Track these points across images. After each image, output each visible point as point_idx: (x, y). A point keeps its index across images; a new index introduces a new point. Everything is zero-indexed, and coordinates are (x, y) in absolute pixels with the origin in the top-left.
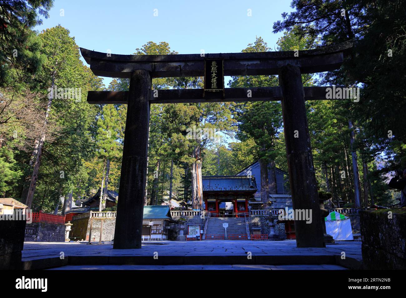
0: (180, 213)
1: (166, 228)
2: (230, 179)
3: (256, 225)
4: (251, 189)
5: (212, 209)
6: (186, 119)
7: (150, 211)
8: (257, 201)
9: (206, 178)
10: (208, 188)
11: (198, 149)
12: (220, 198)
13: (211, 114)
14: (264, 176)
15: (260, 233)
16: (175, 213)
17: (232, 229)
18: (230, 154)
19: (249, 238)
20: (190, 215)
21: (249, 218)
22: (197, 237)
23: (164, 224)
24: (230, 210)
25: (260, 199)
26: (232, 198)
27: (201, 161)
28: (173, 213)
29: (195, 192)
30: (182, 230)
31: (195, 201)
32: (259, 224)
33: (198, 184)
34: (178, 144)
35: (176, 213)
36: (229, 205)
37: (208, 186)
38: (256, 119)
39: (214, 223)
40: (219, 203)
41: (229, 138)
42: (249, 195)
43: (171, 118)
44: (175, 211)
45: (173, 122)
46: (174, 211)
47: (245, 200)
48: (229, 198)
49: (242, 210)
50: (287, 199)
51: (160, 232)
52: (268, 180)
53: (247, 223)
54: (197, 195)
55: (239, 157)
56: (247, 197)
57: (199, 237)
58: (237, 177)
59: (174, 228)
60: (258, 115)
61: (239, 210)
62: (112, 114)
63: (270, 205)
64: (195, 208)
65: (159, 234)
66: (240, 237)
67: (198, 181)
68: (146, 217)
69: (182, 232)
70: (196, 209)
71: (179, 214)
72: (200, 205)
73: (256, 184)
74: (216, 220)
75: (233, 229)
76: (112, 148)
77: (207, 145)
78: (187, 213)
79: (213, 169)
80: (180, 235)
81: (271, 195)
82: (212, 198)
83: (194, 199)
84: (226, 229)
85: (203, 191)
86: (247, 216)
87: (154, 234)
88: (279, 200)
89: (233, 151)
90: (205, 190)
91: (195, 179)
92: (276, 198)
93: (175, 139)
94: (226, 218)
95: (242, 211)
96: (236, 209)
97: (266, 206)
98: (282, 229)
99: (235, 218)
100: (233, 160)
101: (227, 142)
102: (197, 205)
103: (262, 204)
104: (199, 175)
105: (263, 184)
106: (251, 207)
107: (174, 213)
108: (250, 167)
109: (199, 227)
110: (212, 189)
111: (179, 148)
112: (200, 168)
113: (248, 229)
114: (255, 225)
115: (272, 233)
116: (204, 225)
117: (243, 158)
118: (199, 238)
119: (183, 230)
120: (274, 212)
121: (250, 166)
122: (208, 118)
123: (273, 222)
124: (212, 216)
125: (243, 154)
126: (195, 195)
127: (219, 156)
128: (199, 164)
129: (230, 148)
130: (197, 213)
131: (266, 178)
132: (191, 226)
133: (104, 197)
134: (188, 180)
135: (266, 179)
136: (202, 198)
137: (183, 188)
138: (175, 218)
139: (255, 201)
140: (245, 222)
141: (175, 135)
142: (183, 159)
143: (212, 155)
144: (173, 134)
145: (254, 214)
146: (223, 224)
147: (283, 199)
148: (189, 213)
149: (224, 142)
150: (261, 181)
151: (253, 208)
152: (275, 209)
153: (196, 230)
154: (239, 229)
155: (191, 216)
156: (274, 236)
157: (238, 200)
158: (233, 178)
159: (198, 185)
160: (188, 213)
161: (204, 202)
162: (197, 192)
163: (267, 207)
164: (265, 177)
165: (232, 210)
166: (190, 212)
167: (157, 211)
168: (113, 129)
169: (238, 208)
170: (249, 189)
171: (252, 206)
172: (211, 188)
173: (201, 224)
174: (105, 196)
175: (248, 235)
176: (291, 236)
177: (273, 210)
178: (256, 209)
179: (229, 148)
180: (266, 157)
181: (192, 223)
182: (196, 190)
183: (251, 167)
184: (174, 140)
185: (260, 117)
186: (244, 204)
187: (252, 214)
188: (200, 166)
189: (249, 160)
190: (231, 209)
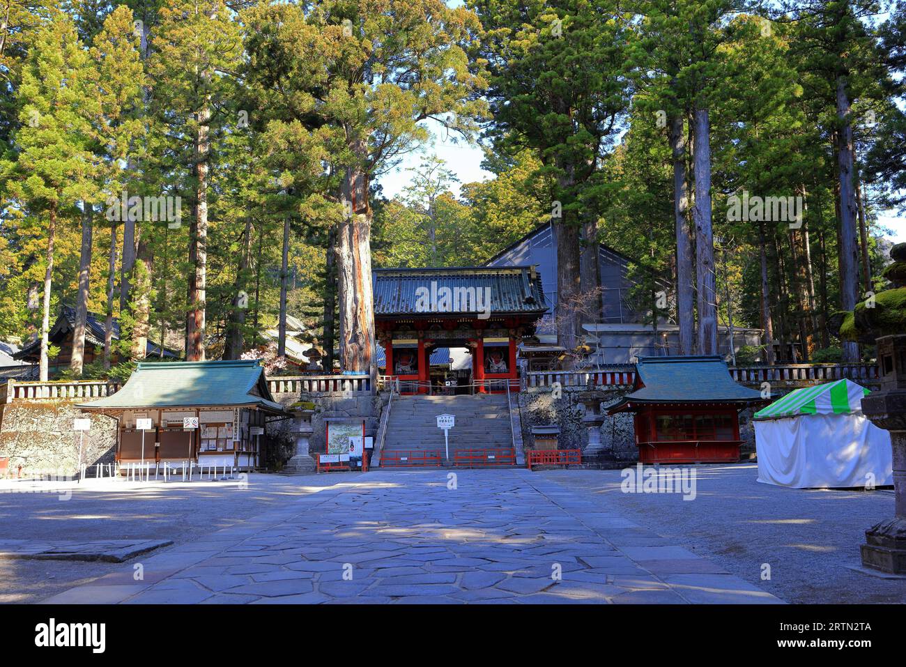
0: (302, 382)
1: (252, 433)
2: (463, 277)
3: (541, 420)
4: (526, 308)
5: (407, 369)
6: (314, 72)
7: (198, 381)
8: (544, 344)
9: (390, 275)
10: (393, 306)
11: (357, 179)
12: (433, 336)
13: (401, 65)
14: (569, 266)
15: (555, 445)
16: (286, 383)
17: (466, 433)
18: (466, 213)
19: (520, 461)
20: (335, 389)
21: (521, 397)
22: (354, 460)
23: (241, 421)
24: (462, 370)
25: (554, 339)
26: (468, 336)
27: (368, 217)
28: (278, 383)
29: (349, 315)
30: (304, 440)
31: (348, 346)
32: (553, 414)
33: (360, 291)
34: (289, 158)
35: (290, 384)
36: (459, 357)
37: (394, 298)
38: (547, 81)
39: (411, 413)
40: (429, 351)
41: (459, 139)
42: (521, 325)
43: (263, 67)
44: (286, 378)
45: (272, 84)
46: (281, 378)
47: (507, 340)
48: (458, 335)
49: (498, 371)
50: (634, 338)
51: (230, 446)
52: (579, 279)
53: (514, 412)
54: (356, 325)
55: (491, 220)
56: (513, 333)
57: (360, 459)
58: (486, 273)
59: (283, 432)
60: (554, 67)
61: (489, 372)
62: (69, 60)
63: (586, 355)
64: (350, 368)
65: (226, 452)
66: (493, 457)
67: (357, 281)
68: (182, 399)
69: (304, 445)
70: (353, 370)
71: (298, 387)
72: (366, 359)
73: (541, 291)
74: (416, 401)
75: (471, 433)
76: (71, 173)
77: (387, 161)
78: (323, 383)
79: (417, 257)
80: (299, 456)
81: (586, 327)
82: (405, 336)
83: (345, 338)
84: (446, 435)
85: (376, 315)
86: (516, 390)
87: (209, 452)
88: (609, 341)
89: (474, 206)
90: (383, 310)
91: (349, 274)
92: (601, 334)
93: (278, 141)
94: (450, 397)
95: (499, 374)
96: (482, 370)
97: (573, 358)
98: (624, 431)
99: (477, 397)
100: (474, 230)
101: (457, 178)
102: (355, 357)
103: (563, 354)
104: (363, 262)
105: (563, 292)
106: (526, 363)
107: (282, 384)
108: (522, 244)
109: (360, 430)
110: (407, 306)
111: (293, 168)
112: (364, 238)
113: (516, 430)
114: (540, 418)
115: (594, 444)
116: (379, 421)
117: (503, 223)
118: (359, 464)
119: (308, 437)
120: (600, 377)
121: (523, 240)
122: (392, 76)
123: (597, 409)
124: (405, 391)
125: (503, 210)
126: (350, 324)
127: (435, 218)
128: (361, 228)
129: (465, 199)
130: (356, 382)
131: (576, 271)
132: (337, 423)
133: (79, 335)
134: (331, 281)
135: (575, 279)
136: (372, 335)
137: (319, 305)
138: (284, 400)
139: (537, 342)
140: (507, 409)
141: (277, 128)
142: (307, 208)
143: (413, 215)
144: (271, 124)
145: (538, 383)
146: (439, 419)
147: (622, 339)
148: (331, 383)
149: (448, 177)
150: (559, 281)
151: (532, 367)
152: (603, 366)
153: (350, 438)
154: (488, 433)
155: (337, 394)
156: (598, 453)
157: (486, 340)
158: (471, 273)
159: (359, 296)
160: (327, 381)
161: (381, 349)
162: (355, 316)
163: (578, 361)
164: (571, 270)
165: (470, 369)
166: (335, 381)
167: (220, 378)
168: (73, 110)
169: (488, 366)
170: (521, 307)
171: (531, 359)
172: (402, 304)
173: (366, 419)
174: (79, 332)
175: (518, 451)
176: (656, 456)
177: (595, 371)
178: (542, 369)
179: (462, 199)
180: (579, 204)
181: (341, 415)
182: (352, 309)
183: (528, 244)
184: (276, 144)
185: (561, 74)
186: (504, 353)
187: (529, 384)
188: (365, 233)
189: (520, 227)
190: (467, 367)
